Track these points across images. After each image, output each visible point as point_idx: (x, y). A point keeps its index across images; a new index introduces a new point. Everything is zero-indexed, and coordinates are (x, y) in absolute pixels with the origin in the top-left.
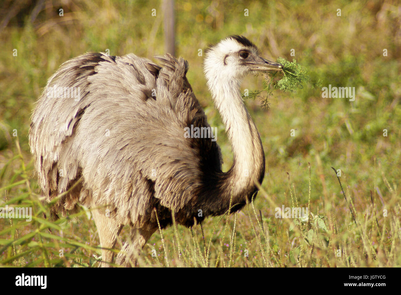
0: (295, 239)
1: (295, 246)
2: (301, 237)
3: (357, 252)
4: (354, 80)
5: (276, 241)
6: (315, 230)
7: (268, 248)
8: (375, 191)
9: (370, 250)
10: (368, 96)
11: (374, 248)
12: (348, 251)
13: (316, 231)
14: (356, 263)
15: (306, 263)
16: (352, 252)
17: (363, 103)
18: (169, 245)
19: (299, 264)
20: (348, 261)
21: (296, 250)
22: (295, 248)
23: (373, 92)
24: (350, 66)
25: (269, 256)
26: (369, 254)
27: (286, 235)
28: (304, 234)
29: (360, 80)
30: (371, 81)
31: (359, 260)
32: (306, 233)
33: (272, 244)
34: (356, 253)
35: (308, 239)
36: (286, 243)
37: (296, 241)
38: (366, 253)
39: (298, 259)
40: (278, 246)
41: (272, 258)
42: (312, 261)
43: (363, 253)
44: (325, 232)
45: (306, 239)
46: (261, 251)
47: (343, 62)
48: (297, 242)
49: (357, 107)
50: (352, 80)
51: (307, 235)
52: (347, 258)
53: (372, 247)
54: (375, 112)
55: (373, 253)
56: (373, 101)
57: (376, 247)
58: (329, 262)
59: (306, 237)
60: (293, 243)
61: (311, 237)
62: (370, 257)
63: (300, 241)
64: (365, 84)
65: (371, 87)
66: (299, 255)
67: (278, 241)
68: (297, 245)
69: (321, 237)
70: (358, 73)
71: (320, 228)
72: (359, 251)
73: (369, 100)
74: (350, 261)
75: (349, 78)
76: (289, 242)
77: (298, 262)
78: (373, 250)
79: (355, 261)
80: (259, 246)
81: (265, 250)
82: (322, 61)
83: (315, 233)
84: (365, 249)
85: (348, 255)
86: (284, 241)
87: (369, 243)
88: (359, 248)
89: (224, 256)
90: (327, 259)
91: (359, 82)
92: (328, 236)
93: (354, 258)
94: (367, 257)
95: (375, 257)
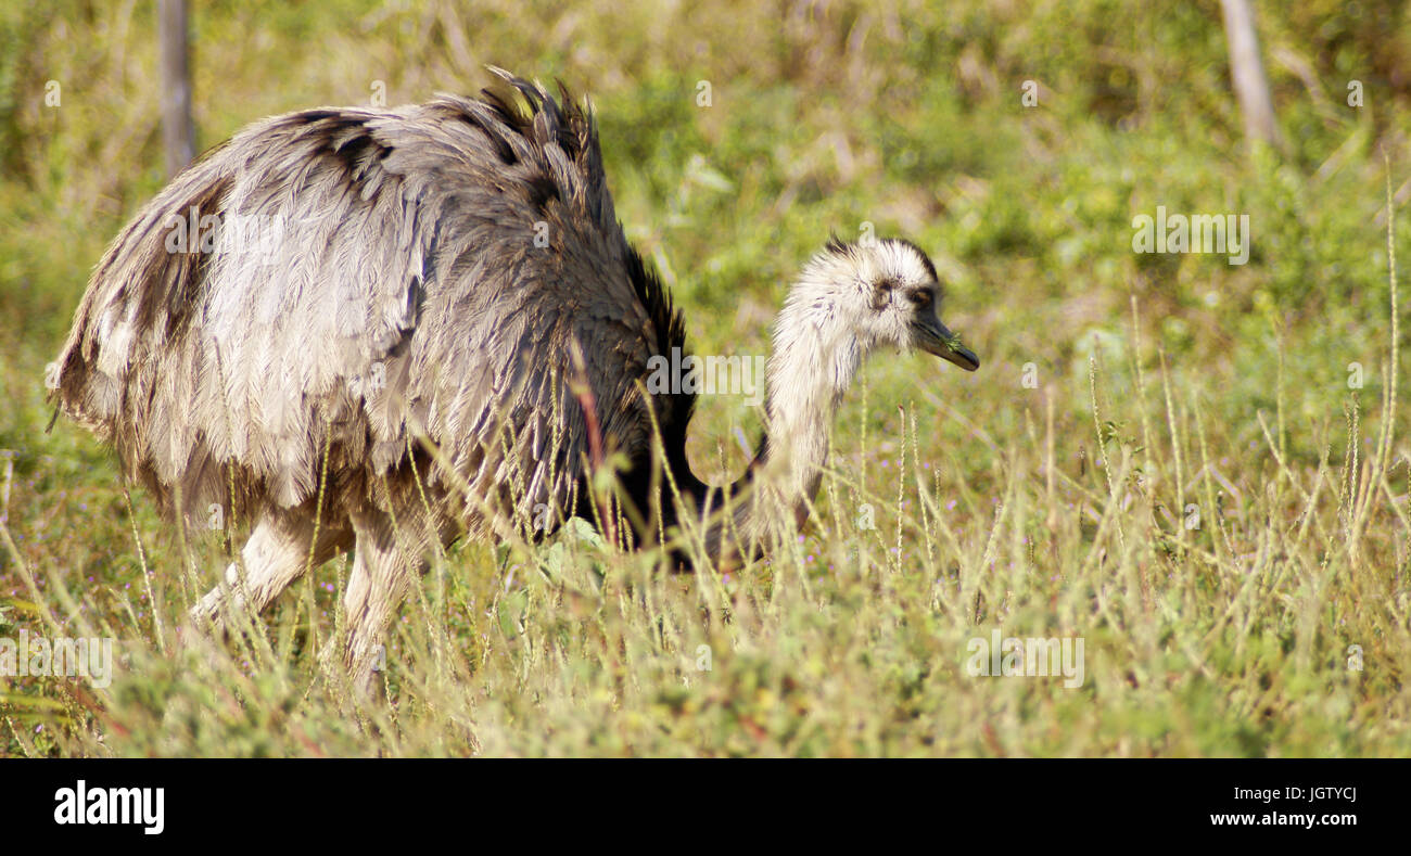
0: (514, 568)
1: (513, 588)
2: (530, 563)
3: (681, 604)
4: (676, 135)
5: (462, 574)
6: (568, 545)
7: (439, 592)
8: (730, 438)
9: (717, 597)
10: (715, 181)
11: (727, 591)
12: (655, 600)
13: (571, 546)
14: (678, 633)
15: (542, 633)
16: (667, 602)
17: (701, 200)
18: (167, 589)
19: (524, 636)
20: (656, 628)
21: (518, 597)
22: (515, 593)
23: (728, 171)
24: (665, 99)
25: (443, 614)
26: (712, 607)
27: (489, 558)
28: (538, 555)
29: (691, 136)
30: (724, 140)
31: (686, 624)
32: (543, 553)
33: (450, 586)
34: (678, 607)
35: (549, 569)
36: (489, 582)
37: (516, 574)
38: (703, 604)
39: (522, 622)
40: (468, 587)
41: (451, 620)
42: (561, 627)
43: (697, 604)
44: (595, 549)
45: (544, 570)
46: (420, 601)
47: (646, 89)
48: (520, 576)
49: (684, 212)
50: (670, 137)
51: (546, 560)
52: (654, 621)
53: (720, 588)
54: (733, 226)
55: (725, 606)
56: (728, 196)
57: (732, 588)
58: (604, 630)
59: (545, 565)
60: (509, 581)
61: (559, 562)
62: (715, 616)
63: (527, 574)
64: (705, 147)
65: (722, 157)
66: (523, 613)
67: (467, 573)
68: (520, 585)
69: (584, 563)
70: (687, 119)
71: (581, 538)
72: (685, 600)
73: (717, 193)
74: (661, 626)
75: (662, 133)
76: (496, 578)
77: (521, 630)
78: (726, 598)
79: (677, 627)
80: (416, 588)
81: (431, 601)
82: (588, 83)
83: (568, 552)
84: (702, 595)
85: (657, 610)
86: (485, 574)
87: (713, 579)
88: (686, 592)
89: (320, 617)
90: (600, 622)
91: (691, 144)
92: (602, 560)
93: (672, 619)
94: (706, 615)
95: (729, 616)
